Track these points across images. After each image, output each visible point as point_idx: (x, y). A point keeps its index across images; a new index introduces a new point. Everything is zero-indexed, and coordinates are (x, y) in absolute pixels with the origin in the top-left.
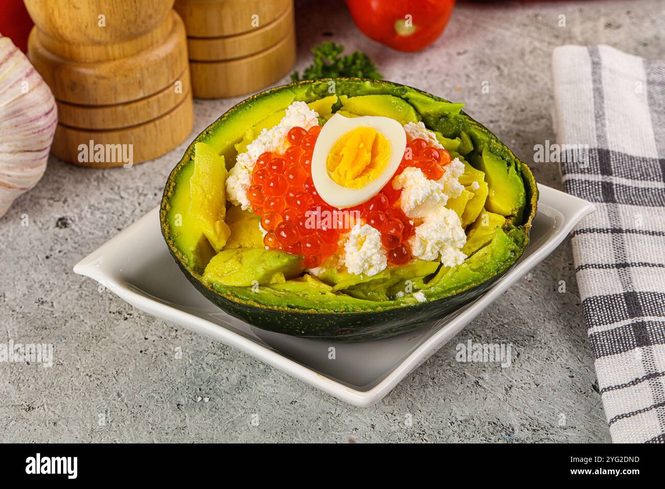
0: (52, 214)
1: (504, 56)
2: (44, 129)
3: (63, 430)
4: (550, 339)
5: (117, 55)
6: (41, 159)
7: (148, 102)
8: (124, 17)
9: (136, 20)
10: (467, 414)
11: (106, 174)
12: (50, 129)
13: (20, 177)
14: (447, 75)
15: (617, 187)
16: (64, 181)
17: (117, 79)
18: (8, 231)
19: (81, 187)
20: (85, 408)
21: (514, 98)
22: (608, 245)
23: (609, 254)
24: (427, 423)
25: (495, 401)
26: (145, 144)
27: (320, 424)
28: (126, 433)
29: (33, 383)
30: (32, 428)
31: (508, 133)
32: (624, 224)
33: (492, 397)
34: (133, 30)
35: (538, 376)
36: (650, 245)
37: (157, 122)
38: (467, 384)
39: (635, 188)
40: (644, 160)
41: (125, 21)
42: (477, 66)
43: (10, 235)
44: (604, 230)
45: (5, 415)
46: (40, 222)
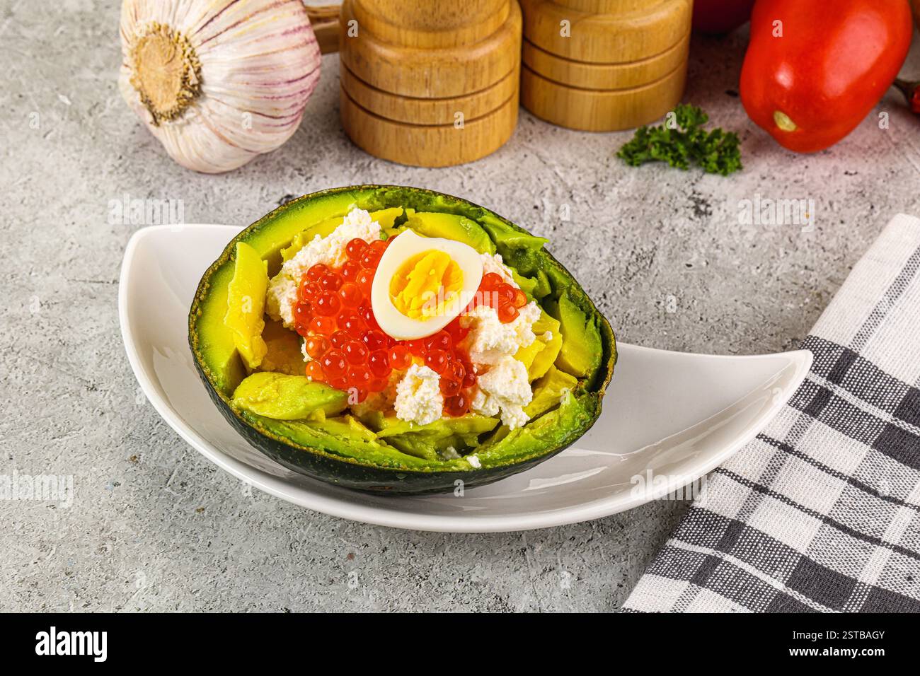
0: (285, 188)
1: (891, 196)
2: (280, 97)
3: (104, 423)
4: (637, 538)
5: (410, 41)
6: (277, 126)
7: (434, 105)
8: (419, 6)
9: (433, 14)
10: (485, 578)
11: (372, 165)
12: (290, 98)
13: (245, 138)
14: (810, 194)
15: (835, 399)
16: (327, 155)
17: (402, 69)
18: (230, 188)
19: (337, 168)
20: (142, 411)
21: (855, 250)
22: (764, 460)
23: (757, 470)
24: (438, 570)
25: (523, 577)
26: (423, 148)
27: (338, 525)
28: (157, 451)
29: (116, 364)
30: (78, 409)
31: (811, 288)
32: (800, 445)
33: (524, 572)
34: (429, 22)
35: (588, 570)
36: (809, 480)
37: (442, 130)
38: (513, 547)
39: (857, 408)
40: (894, 381)
41: (419, 10)
42: (849, 196)
43: (228, 192)
44: (773, 441)
45: (66, 385)
46: (268, 191)
